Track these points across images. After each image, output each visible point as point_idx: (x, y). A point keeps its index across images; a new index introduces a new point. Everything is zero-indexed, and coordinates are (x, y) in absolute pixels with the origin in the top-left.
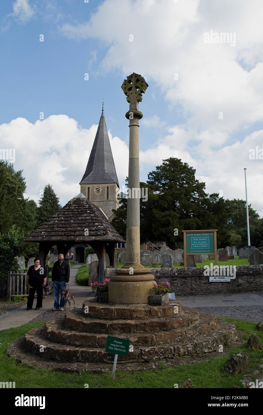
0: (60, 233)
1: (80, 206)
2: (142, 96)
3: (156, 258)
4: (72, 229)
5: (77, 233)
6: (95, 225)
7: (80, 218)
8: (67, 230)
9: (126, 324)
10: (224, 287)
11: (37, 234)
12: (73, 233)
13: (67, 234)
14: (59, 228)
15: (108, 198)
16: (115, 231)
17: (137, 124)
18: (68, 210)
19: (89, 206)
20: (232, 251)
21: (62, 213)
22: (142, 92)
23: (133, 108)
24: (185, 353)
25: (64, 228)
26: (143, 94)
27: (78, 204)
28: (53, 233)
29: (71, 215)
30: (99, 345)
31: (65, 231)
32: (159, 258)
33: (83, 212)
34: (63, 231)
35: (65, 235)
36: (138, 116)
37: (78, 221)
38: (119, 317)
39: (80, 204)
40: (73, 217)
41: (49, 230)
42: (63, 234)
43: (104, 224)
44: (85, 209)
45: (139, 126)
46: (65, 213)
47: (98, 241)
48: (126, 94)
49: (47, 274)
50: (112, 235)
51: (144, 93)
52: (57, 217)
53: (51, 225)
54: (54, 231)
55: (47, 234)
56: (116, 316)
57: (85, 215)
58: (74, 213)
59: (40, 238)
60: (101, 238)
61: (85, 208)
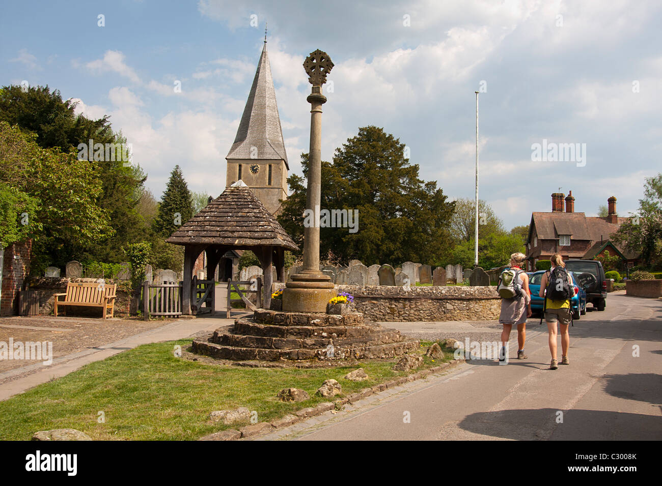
0: (214, 234)
1: (239, 198)
2: (326, 76)
3: (342, 276)
4: (229, 228)
5: (236, 234)
6: (260, 224)
7: (240, 214)
8: (223, 230)
9: (302, 329)
10: (428, 313)
11: (183, 234)
12: (230, 234)
13: (223, 235)
14: (212, 226)
15: (270, 183)
16: (286, 234)
17: (320, 110)
18: (224, 203)
19: (252, 198)
20: (455, 272)
21: (215, 206)
22: (327, 72)
23: (316, 90)
24: (361, 356)
25: (219, 226)
26: (327, 74)
27: (237, 195)
28: (204, 233)
29: (228, 210)
30: (275, 347)
31: (220, 231)
32: (345, 276)
33: (243, 206)
34: (217, 231)
35: (220, 237)
36: (322, 101)
37: (238, 218)
38: (295, 323)
39: (240, 195)
40: (230, 213)
41: (199, 229)
42: (218, 235)
43: (272, 224)
44: (246, 202)
45: (321, 112)
46: (220, 207)
47: (263, 245)
48: (308, 73)
49: (195, 287)
50: (282, 239)
51: (329, 73)
52: (208, 212)
53: (200, 222)
54: (205, 231)
55: (196, 233)
56: (292, 322)
57: (247, 210)
58: (232, 207)
59: (186, 240)
60: (268, 243)
61: (246, 200)
